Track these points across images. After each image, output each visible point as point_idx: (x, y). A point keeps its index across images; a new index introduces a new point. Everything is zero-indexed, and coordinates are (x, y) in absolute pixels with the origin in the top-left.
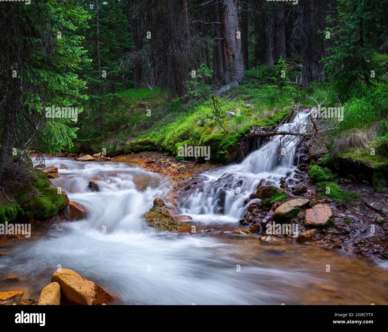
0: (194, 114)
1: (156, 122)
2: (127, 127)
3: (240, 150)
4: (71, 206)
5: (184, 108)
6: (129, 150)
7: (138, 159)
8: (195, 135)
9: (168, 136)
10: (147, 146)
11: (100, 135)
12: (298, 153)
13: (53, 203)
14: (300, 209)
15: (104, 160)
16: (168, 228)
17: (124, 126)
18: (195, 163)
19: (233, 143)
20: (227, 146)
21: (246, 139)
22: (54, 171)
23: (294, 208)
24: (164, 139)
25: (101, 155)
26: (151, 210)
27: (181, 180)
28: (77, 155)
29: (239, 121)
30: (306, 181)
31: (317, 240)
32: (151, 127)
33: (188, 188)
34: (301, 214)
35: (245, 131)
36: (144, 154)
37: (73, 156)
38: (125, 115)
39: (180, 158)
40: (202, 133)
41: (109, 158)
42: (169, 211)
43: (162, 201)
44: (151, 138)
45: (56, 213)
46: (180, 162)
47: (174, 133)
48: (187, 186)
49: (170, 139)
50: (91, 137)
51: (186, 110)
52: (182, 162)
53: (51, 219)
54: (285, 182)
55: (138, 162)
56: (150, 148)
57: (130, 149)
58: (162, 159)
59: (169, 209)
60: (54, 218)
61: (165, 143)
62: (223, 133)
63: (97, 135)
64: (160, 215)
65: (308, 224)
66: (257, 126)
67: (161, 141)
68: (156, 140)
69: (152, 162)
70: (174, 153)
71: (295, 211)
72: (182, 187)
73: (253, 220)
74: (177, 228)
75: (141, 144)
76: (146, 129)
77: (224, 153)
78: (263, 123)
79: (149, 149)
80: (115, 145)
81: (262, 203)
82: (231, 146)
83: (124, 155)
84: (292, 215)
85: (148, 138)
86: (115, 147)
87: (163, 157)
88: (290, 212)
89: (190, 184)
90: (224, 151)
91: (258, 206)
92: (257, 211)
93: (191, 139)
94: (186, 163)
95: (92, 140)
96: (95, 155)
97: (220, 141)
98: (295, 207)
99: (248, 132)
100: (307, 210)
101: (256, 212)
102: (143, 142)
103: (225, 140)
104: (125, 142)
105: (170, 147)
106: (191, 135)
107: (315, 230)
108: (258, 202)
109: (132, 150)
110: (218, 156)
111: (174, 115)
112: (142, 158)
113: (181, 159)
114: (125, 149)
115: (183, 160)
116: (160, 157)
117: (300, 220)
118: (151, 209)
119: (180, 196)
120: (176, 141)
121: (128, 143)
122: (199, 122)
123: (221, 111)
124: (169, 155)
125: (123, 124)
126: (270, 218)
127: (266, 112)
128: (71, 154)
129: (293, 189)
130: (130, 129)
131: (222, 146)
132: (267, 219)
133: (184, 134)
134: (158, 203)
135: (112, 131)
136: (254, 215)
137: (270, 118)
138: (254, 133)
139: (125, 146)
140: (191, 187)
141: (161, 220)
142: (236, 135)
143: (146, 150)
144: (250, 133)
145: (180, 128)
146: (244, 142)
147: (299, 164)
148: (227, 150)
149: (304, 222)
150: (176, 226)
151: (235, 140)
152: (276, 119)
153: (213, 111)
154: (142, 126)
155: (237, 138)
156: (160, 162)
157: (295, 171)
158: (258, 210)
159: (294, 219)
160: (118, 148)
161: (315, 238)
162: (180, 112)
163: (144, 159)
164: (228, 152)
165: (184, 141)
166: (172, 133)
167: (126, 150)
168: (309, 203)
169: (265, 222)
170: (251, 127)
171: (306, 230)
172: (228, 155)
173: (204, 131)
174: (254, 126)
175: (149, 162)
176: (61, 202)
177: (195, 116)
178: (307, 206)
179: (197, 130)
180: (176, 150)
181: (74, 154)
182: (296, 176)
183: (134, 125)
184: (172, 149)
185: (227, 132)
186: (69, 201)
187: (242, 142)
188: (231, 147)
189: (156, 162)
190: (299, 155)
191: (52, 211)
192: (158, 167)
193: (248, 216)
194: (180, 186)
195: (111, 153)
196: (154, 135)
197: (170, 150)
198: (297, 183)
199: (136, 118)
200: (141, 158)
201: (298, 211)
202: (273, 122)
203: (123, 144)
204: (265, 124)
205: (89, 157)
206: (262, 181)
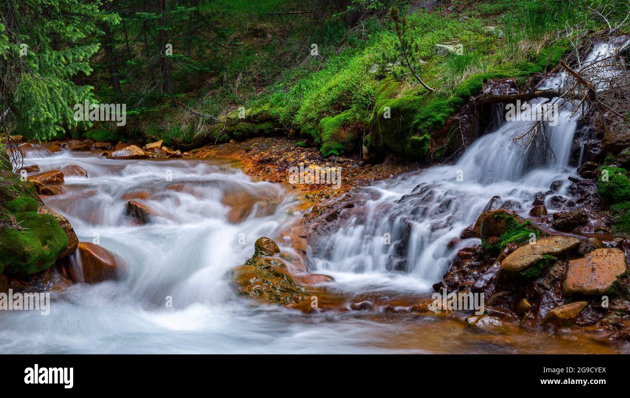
0: (366, 50)
1: (287, 71)
2: (221, 82)
3: (458, 131)
4: (83, 252)
5: (350, 38)
6: (223, 133)
7: (242, 155)
8: (364, 99)
9: (306, 103)
10: (263, 126)
11: (161, 101)
12: (582, 139)
13: (44, 243)
14: (556, 258)
15: (168, 157)
16: (278, 299)
17: (214, 80)
18: (361, 162)
19: (443, 117)
20: (429, 124)
21: (472, 108)
22: (55, 179)
23: (541, 257)
24: (296, 109)
25: (162, 146)
26: (250, 262)
27: (323, 199)
28: (112, 145)
29: (460, 65)
30: (590, 202)
31: (587, 325)
32: (274, 81)
33: (333, 217)
34: (557, 269)
35: (471, 90)
36: (254, 143)
37: (103, 148)
38: (219, 55)
39: (330, 152)
40: (379, 94)
41: (178, 152)
42: (287, 264)
43: (272, 242)
44: (271, 107)
45: (50, 265)
46: (330, 161)
47: (319, 96)
48: (332, 211)
49: (309, 110)
50: (140, 106)
51: (354, 41)
52: (334, 161)
53: (41, 278)
54: (542, 203)
55: (240, 161)
56: (270, 129)
57: (226, 131)
58: (290, 154)
59: (288, 260)
60: (46, 275)
61: (299, 118)
62: (422, 93)
63: (154, 100)
64: (265, 272)
65: (571, 291)
66: (500, 77)
67: (292, 114)
68: (281, 111)
69: (269, 161)
70: (317, 140)
71: (545, 263)
72: (321, 214)
73: (460, 283)
74: (298, 299)
75: (251, 121)
76: (264, 86)
77: (421, 138)
78: (517, 69)
79: (267, 132)
80: (193, 123)
81: (484, 249)
82: (439, 122)
83: (212, 146)
84: (536, 272)
85: (266, 107)
86: (193, 129)
87: (293, 150)
88: (532, 265)
89: (339, 208)
90: (422, 134)
91: (476, 254)
92: (472, 265)
93: (354, 107)
94: (341, 163)
95: (142, 113)
96: (150, 146)
97: (414, 111)
98: (544, 254)
99: (477, 91)
100: (571, 262)
101: (469, 266)
102: (255, 116)
103: (426, 109)
104: (216, 115)
105: (310, 126)
106: (355, 99)
107: (585, 303)
108: (477, 246)
109: (231, 135)
110: (409, 146)
111: (325, 53)
112: (250, 153)
113: (332, 155)
114: (216, 132)
115: (335, 155)
116: (288, 150)
117: (553, 283)
118: (248, 261)
119: (316, 233)
120: (323, 113)
121: (222, 118)
122: (374, 70)
123: (413, 45)
124: (307, 146)
125: (212, 75)
126: (491, 279)
127: (523, 46)
128: (98, 145)
129: (556, 216)
130: (227, 87)
131: (417, 124)
132: (486, 281)
133: (341, 98)
134: (265, 246)
135: (187, 91)
136: (464, 273)
137: (533, 60)
138: (490, 93)
139: (216, 126)
140: (339, 213)
141: (267, 282)
142: (450, 99)
143: (261, 134)
144: (482, 93)
145: (332, 83)
146: (467, 114)
147: (582, 163)
148: (429, 133)
149: (562, 287)
150: (295, 295)
151: (447, 110)
152: (546, 61)
153: (397, 45)
154: (254, 80)
155: (454, 104)
156: (285, 161)
157: (570, 178)
158: (474, 263)
159: (541, 281)
160: (201, 130)
161: (582, 320)
162: (340, 46)
163: (253, 155)
164: (432, 137)
165: (340, 113)
166: (314, 96)
167: (217, 134)
168: (577, 246)
169: (481, 286)
170: (485, 81)
171: (565, 303)
172: (432, 145)
173: (383, 89)
174: (493, 78)
175: (261, 162)
176: (60, 241)
177: (368, 55)
178: (574, 253)
179: (368, 87)
180: (321, 133)
181: (104, 145)
182: (571, 191)
183: (236, 77)
184: (313, 132)
185: (431, 91)
186: (77, 241)
187: (463, 115)
188: (439, 127)
189: (276, 160)
190: (582, 143)
191: (42, 260)
192: (280, 171)
193: (453, 275)
194: (318, 211)
195: (184, 141)
196: (278, 100)
197: (310, 135)
198: (571, 204)
199: (241, 62)
200: (247, 151)
201: (552, 263)
202: (538, 67)
203: (210, 122)
204: (519, 72)
205: (136, 150)
206: (493, 200)
